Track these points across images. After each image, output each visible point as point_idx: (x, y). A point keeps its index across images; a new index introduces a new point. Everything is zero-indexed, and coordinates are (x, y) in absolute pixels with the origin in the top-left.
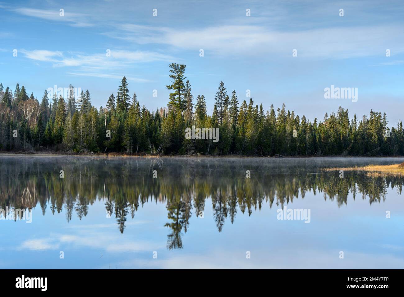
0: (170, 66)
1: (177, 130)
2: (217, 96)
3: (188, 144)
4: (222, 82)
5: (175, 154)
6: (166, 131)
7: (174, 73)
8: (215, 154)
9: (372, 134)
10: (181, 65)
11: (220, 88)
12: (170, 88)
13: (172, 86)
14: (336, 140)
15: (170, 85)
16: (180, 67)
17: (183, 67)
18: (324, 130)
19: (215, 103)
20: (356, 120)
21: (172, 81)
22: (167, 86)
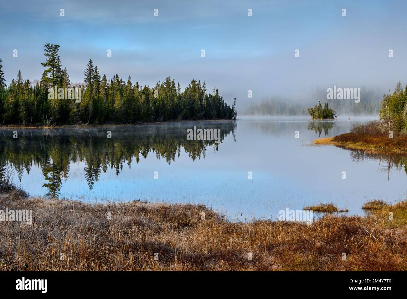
0: (45, 46)
1: (63, 104)
2: (87, 72)
3: (75, 115)
4: (91, 60)
5: (63, 124)
6: (56, 105)
7: (48, 52)
8: (96, 124)
9: (196, 100)
10: (54, 45)
11: (88, 65)
12: (45, 65)
13: (47, 63)
14: (172, 107)
15: (45, 62)
16: (54, 46)
17: (57, 47)
18: (162, 98)
19: (85, 78)
20: (180, 88)
21: (46, 60)
22: (43, 64)
